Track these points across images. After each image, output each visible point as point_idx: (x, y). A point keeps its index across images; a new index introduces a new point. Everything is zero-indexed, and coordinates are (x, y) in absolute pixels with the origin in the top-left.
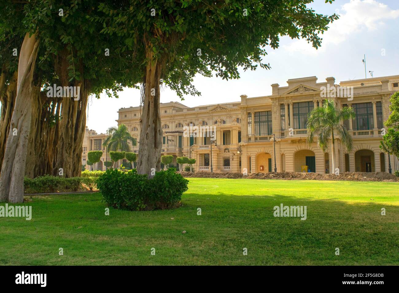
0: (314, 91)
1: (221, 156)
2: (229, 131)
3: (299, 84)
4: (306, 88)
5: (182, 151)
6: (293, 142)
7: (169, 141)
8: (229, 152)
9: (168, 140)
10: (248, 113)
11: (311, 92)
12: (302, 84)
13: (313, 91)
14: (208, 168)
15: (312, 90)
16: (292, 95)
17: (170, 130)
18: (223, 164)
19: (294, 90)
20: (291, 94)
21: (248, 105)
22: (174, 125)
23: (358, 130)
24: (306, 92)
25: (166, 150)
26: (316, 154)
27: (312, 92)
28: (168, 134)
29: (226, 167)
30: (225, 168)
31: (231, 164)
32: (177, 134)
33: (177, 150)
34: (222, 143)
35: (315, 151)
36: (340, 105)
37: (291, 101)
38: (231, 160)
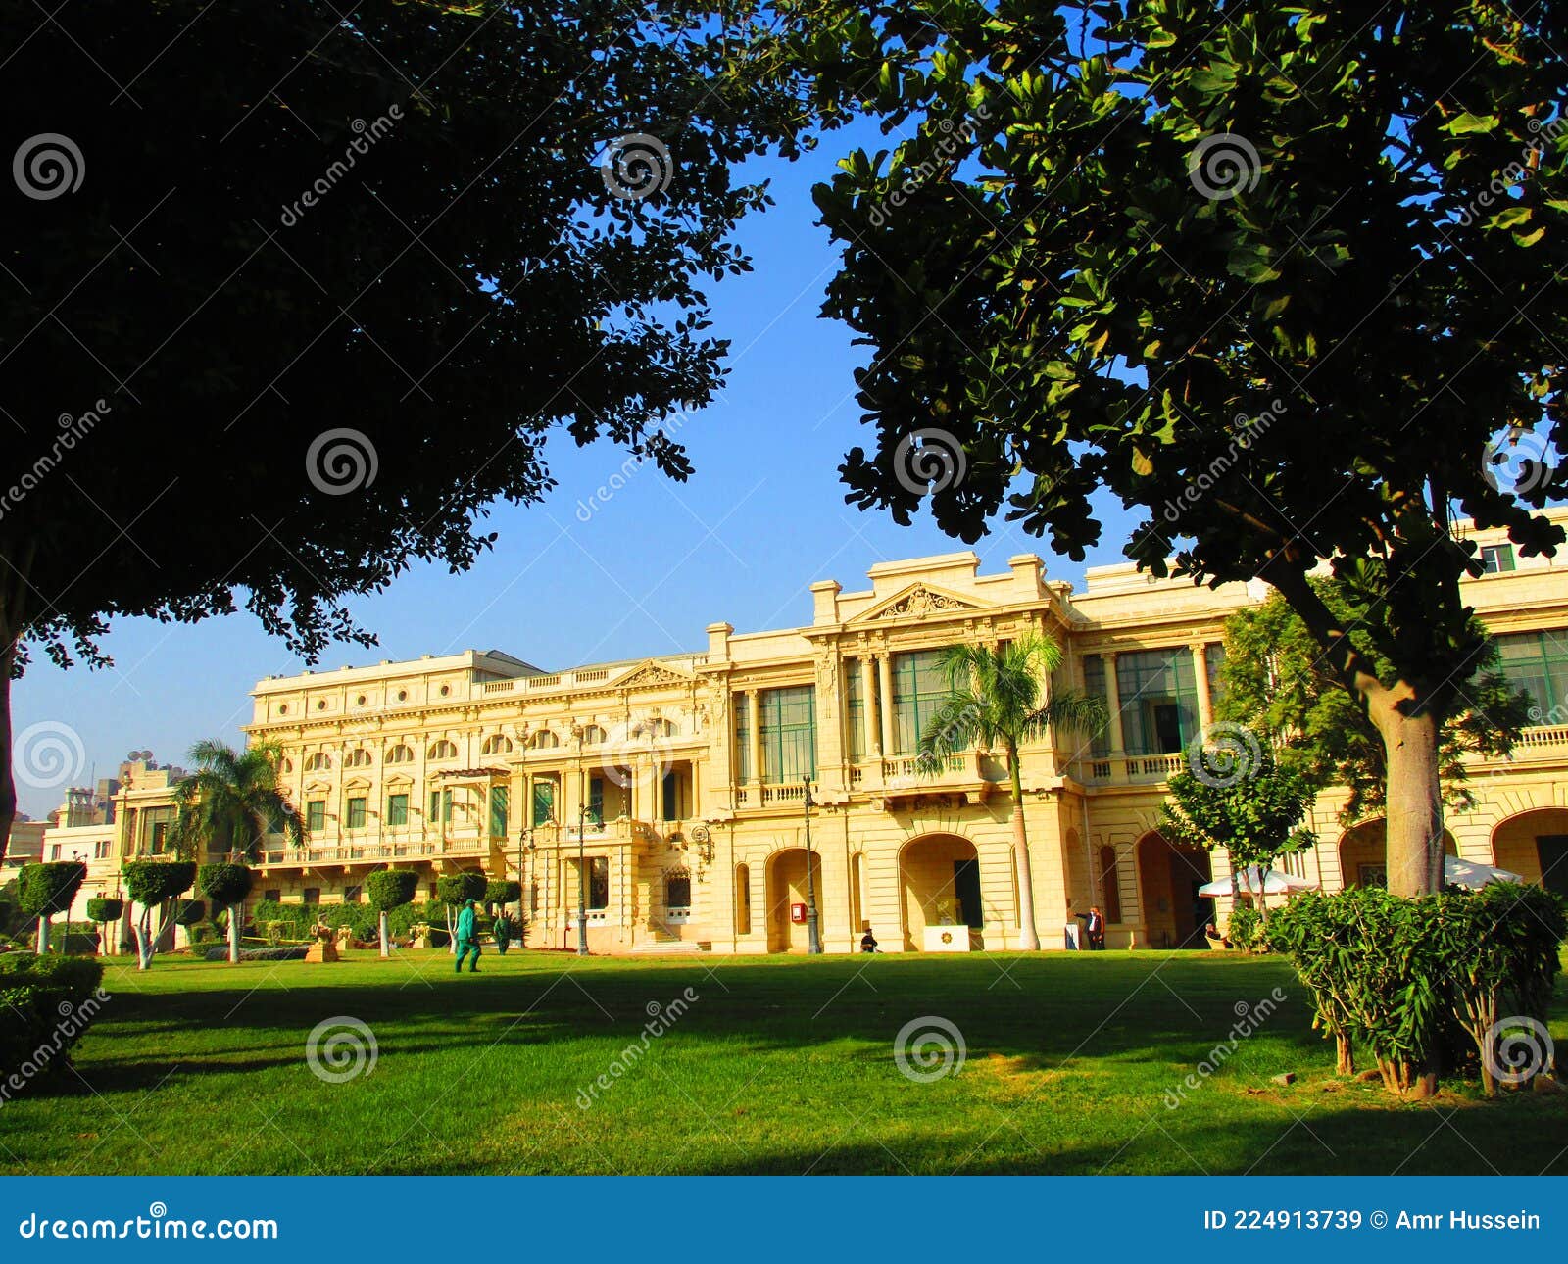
0: (966, 605)
1: (655, 866)
2: (687, 765)
3: (910, 580)
4: (937, 596)
5: (504, 850)
6: (898, 805)
7: (455, 808)
8: (686, 848)
9: (450, 805)
10: (735, 693)
11: (959, 613)
12: (923, 579)
13: (961, 608)
14: (603, 916)
15: (960, 603)
16: (886, 622)
17: (460, 764)
18: (662, 898)
19: (893, 603)
20: (882, 618)
21: (733, 665)
22: (477, 743)
23: (1146, 753)
24: (939, 611)
25: (439, 846)
26: (980, 849)
27: (962, 613)
28: (451, 780)
29: (676, 910)
30: (672, 914)
31: (693, 898)
32: (487, 779)
33: (486, 843)
34: (660, 813)
35: (976, 841)
36: (1076, 659)
37: (881, 647)
38: (694, 880)
